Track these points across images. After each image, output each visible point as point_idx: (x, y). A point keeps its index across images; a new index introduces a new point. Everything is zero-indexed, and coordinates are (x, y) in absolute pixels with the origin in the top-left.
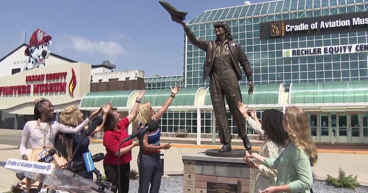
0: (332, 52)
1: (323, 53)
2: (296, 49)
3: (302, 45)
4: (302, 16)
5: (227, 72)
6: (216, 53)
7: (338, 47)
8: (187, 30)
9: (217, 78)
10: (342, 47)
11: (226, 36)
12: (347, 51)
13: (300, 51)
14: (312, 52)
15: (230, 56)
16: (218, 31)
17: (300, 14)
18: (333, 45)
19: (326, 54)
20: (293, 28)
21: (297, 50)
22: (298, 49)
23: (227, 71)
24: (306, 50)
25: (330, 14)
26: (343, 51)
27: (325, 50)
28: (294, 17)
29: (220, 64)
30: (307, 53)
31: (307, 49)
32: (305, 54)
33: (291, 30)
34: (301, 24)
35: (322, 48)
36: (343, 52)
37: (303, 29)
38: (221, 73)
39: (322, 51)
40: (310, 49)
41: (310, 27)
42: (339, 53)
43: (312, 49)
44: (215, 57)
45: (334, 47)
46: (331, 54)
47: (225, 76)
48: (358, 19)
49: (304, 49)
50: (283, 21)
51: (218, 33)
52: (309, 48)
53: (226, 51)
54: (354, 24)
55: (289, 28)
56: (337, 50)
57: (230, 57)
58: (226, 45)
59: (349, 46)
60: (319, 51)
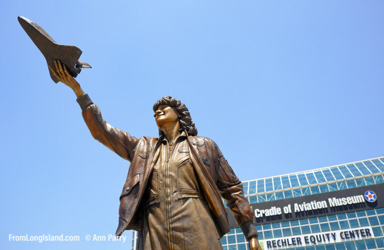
0: (314, 242)
1: (304, 244)
2: (271, 240)
3: (278, 234)
4: (272, 199)
5: (186, 207)
6: (155, 159)
7: (320, 236)
8: (84, 101)
9: (159, 227)
10: (325, 235)
11: (181, 125)
12: (332, 241)
13: (276, 242)
14: (291, 242)
15: (192, 164)
16: (162, 113)
17: (269, 196)
18: (313, 233)
19: (308, 245)
20: (264, 213)
21: (273, 241)
22: (274, 239)
23: (186, 204)
24: (284, 241)
25: (302, 195)
26: (327, 240)
27: (306, 240)
28: (263, 200)
29: (166, 186)
30: (284, 244)
31: (283, 238)
32: (283, 245)
33: (262, 216)
34: (272, 208)
35: (302, 237)
36: (327, 242)
37: (276, 214)
38: (167, 211)
39: (303, 241)
40: (288, 239)
41: (282, 210)
42: (323, 243)
43: (290, 238)
44: (153, 170)
45: (315, 235)
46: (313, 244)
47: (179, 219)
48: (334, 199)
49: (280, 239)
50: (251, 205)
51: (162, 117)
52: (286, 238)
53: (180, 153)
54: (331, 206)
55: (258, 213)
56: (319, 240)
57: (192, 169)
58: (182, 143)
59: (332, 234)
60: (299, 240)
